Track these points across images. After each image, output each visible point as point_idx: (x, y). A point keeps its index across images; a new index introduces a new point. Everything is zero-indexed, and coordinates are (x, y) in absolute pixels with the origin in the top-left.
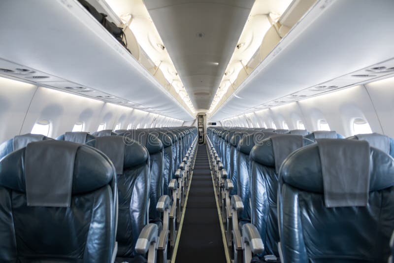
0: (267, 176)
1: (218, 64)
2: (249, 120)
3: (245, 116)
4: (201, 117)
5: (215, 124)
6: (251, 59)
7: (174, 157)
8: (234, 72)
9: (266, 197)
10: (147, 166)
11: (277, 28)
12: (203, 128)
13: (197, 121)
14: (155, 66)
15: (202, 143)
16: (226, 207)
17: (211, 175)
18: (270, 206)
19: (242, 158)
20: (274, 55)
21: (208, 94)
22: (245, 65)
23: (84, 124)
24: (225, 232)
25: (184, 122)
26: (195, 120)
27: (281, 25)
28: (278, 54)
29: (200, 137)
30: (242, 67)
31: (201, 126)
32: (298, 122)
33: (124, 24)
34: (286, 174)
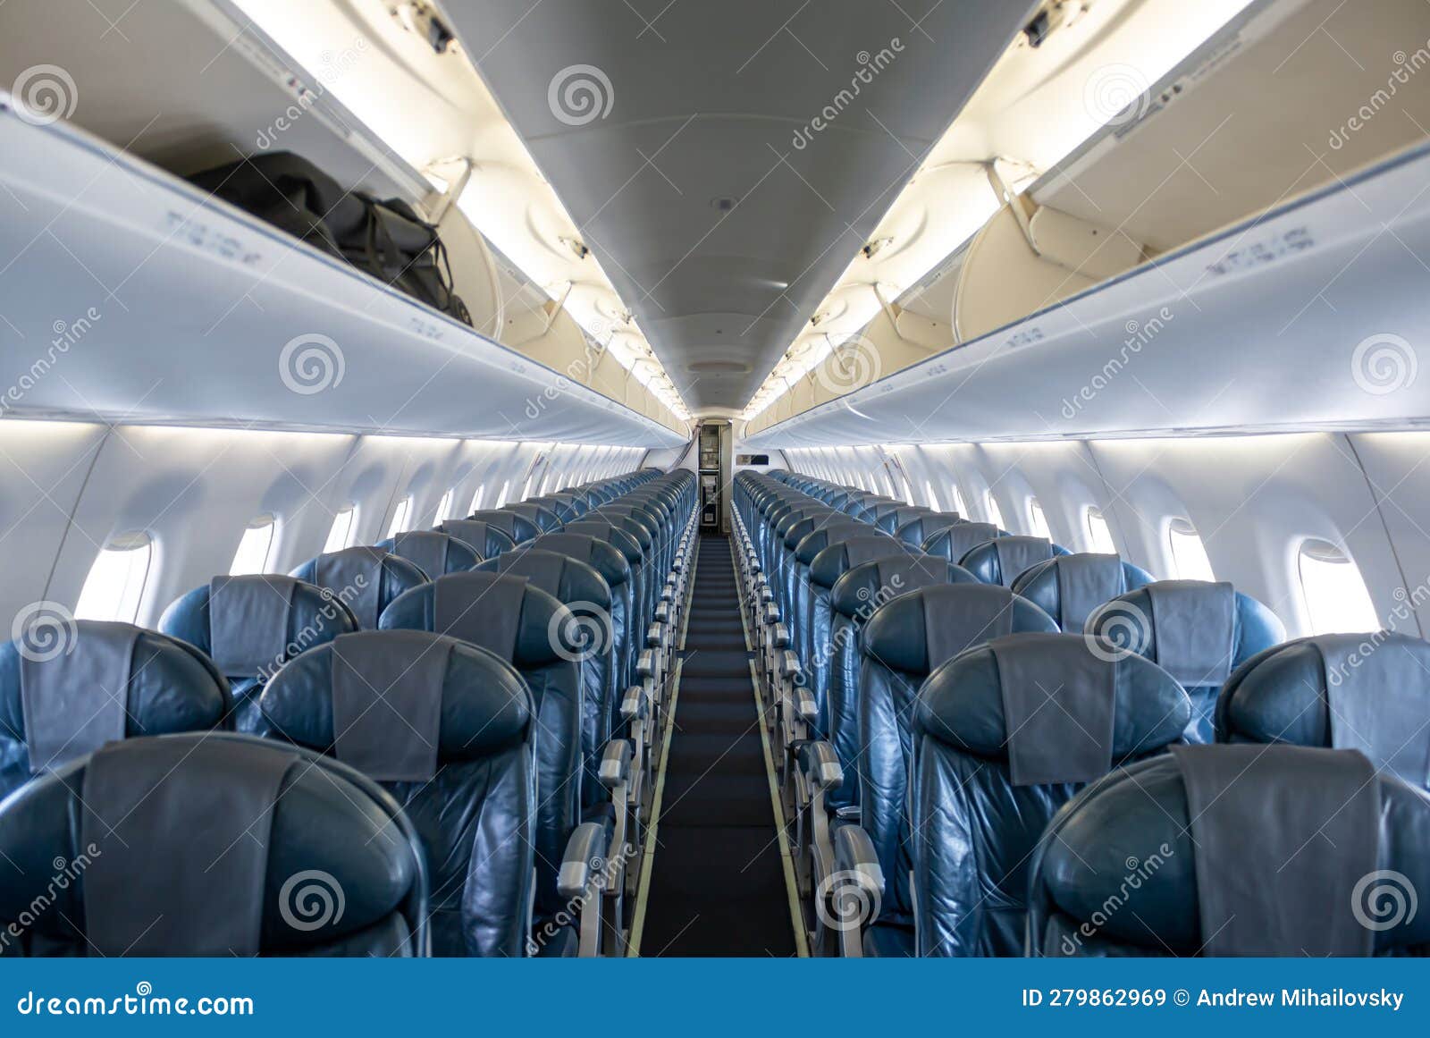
0: (978, 792)
1: (785, 285)
2: (898, 466)
3: (880, 452)
4: (711, 432)
5: (762, 460)
6: (915, 286)
7: (618, 640)
8: (845, 311)
9: (972, 870)
10: (526, 747)
11: (1022, 216)
12: (717, 474)
13: (695, 449)
14: (550, 300)
15: (713, 532)
16: (813, 847)
17: (749, 676)
18: (985, 905)
19: (877, 685)
20: (1012, 344)
21: (743, 367)
22: (890, 300)
23: (279, 523)
24: (808, 938)
25: (648, 452)
26: (688, 446)
27: (1037, 206)
28: (1029, 345)
29: (707, 509)
30: (879, 308)
31: (710, 467)
32: (1084, 510)
33: (439, 194)
34: (1060, 876)
